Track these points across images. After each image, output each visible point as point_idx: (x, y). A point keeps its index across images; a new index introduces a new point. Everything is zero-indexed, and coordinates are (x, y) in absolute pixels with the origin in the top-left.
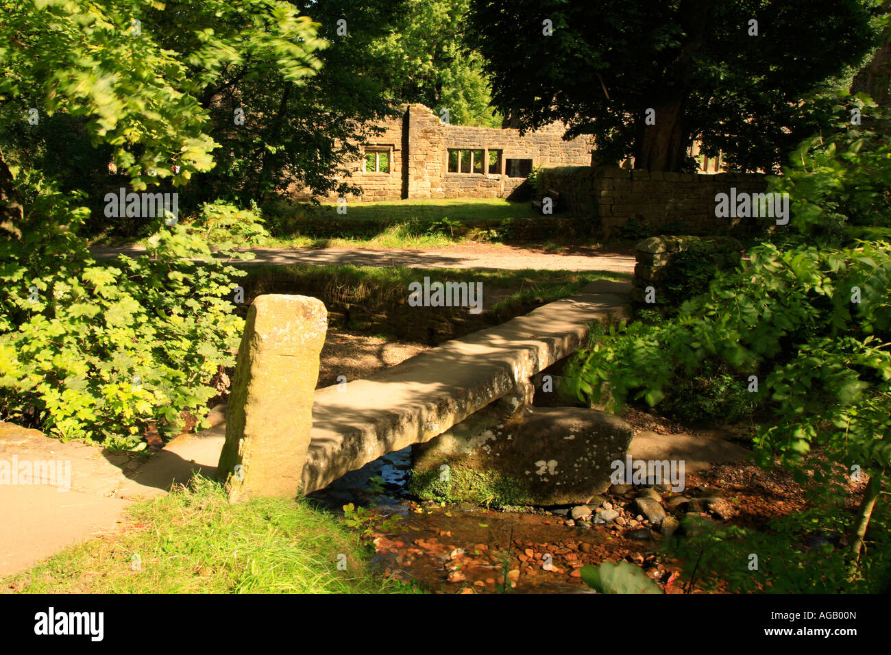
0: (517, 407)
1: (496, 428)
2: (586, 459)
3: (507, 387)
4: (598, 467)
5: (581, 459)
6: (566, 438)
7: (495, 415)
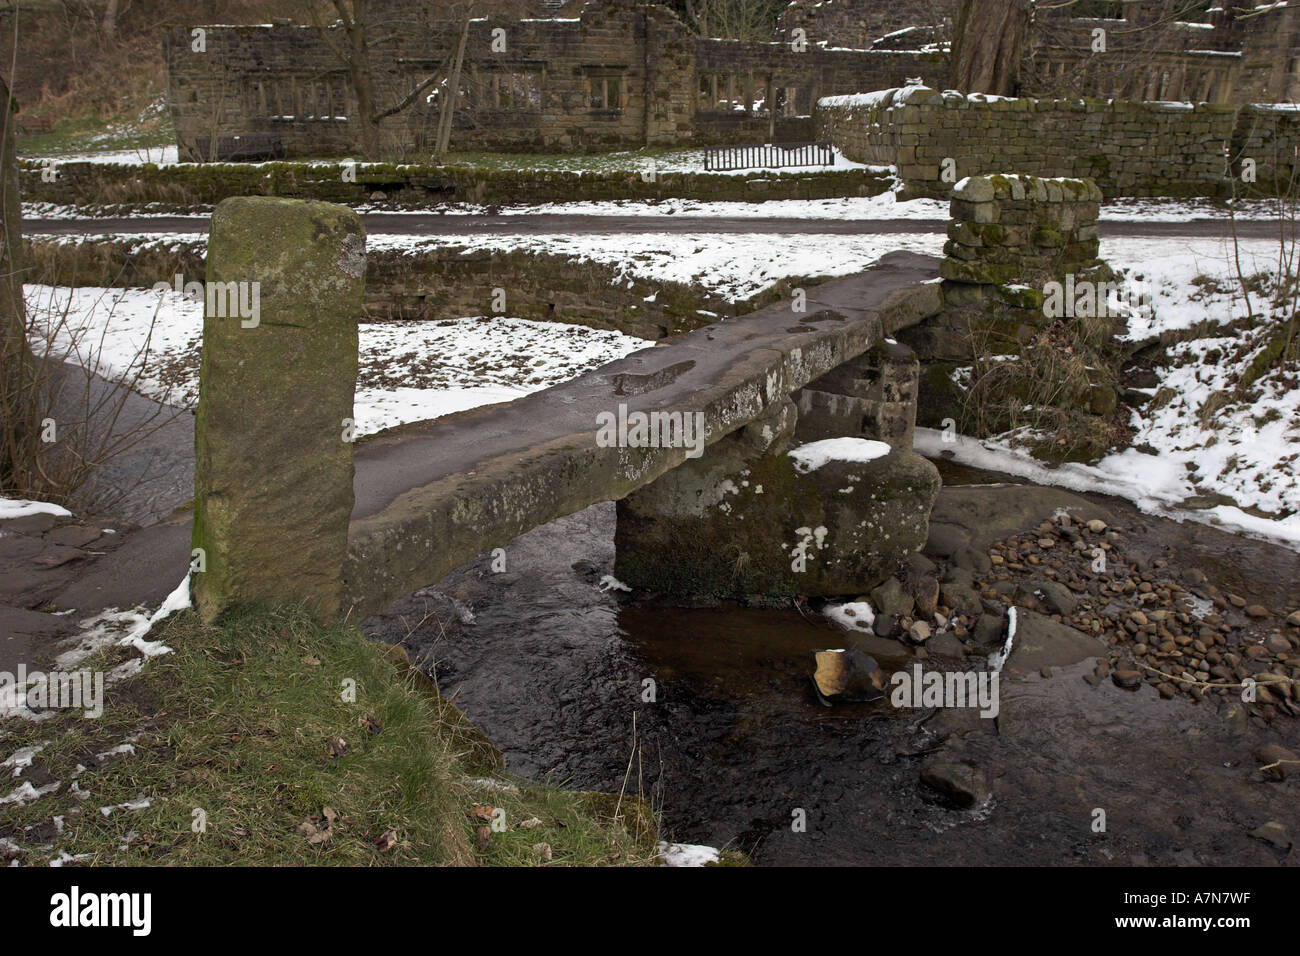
0: (770, 442)
1: (740, 475)
2: (870, 524)
3: (755, 407)
4: (887, 537)
5: (864, 524)
6: (842, 491)
7: (738, 454)
